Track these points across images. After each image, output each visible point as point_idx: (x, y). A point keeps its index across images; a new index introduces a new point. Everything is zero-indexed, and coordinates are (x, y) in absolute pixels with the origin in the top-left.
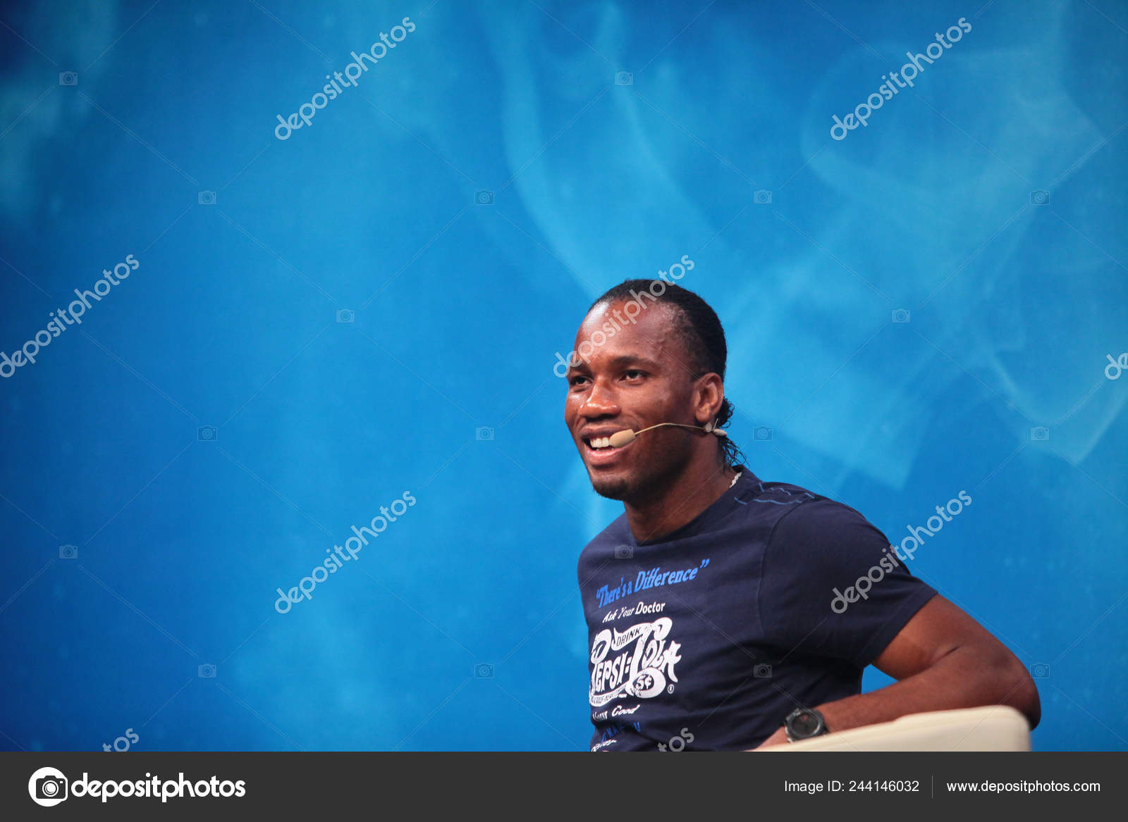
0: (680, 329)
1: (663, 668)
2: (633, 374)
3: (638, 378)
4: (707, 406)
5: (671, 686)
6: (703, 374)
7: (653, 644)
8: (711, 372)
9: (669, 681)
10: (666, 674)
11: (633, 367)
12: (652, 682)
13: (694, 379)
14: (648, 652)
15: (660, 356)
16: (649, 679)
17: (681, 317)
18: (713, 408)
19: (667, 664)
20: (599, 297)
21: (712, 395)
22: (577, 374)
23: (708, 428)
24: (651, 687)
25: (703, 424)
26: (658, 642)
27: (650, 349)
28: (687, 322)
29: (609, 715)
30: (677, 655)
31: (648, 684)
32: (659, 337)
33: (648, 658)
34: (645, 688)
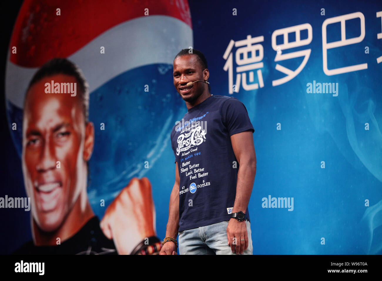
0: (198, 60)
1: (202, 137)
2: (190, 72)
3: (191, 73)
4: (206, 77)
5: (205, 140)
6: (204, 69)
7: (197, 133)
8: (206, 69)
9: (204, 139)
10: (203, 138)
11: (190, 71)
12: (200, 141)
13: (203, 71)
14: (196, 135)
15: (195, 67)
16: (199, 140)
17: (198, 57)
18: (208, 77)
19: (203, 136)
20: (177, 55)
21: (207, 74)
22: (176, 74)
23: (206, 82)
24: (200, 142)
25: (205, 81)
26: (198, 132)
27: (193, 66)
28: (199, 58)
29: (190, 152)
30: (205, 133)
31: (199, 141)
32: (194, 63)
33: (196, 136)
34: (199, 143)
